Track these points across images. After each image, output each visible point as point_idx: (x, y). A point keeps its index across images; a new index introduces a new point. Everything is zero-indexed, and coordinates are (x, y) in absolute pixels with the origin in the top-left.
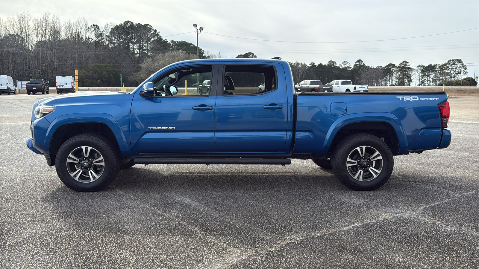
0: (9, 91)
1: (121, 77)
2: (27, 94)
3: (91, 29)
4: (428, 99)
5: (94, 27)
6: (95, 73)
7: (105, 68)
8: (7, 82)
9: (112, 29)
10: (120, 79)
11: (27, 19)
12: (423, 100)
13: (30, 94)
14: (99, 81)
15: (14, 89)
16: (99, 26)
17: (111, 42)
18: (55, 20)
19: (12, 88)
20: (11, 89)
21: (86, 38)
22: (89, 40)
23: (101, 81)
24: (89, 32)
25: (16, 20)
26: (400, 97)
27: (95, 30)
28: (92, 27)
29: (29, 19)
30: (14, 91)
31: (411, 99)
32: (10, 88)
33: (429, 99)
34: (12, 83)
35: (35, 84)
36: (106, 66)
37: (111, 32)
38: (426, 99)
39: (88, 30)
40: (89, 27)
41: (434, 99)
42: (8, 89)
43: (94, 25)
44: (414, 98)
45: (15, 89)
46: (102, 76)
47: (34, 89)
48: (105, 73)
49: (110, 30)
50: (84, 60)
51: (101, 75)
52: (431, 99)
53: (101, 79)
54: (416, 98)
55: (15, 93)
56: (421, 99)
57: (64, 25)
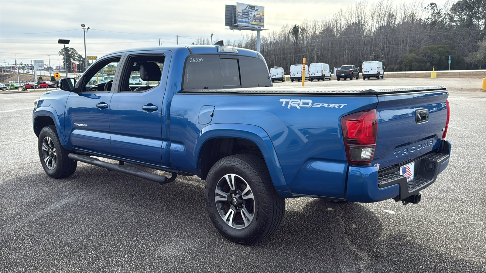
0: (323, 78)
1: (450, 59)
2: (337, 80)
3: (428, 8)
4: (326, 105)
5: (432, 6)
6: (425, 56)
7: (437, 50)
8: (322, 70)
9: (453, 5)
10: (448, 61)
11: (364, 6)
12: (317, 106)
13: (340, 79)
14: (428, 64)
15: (329, 76)
16: (436, 4)
17: (452, 20)
18: (390, 4)
19: (328, 74)
20: (326, 76)
21: (425, 19)
22: (428, 21)
23: (430, 64)
24: (426, 12)
25: (355, 9)
26: (284, 101)
27: (432, 9)
28: (429, 6)
29: (365, 7)
30: (329, 78)
31: (299, 105)
32: (324, 75)
33: (329, 106)
34: (328, 70)
35: (344, 71)
36: (438, 48)
37: (452, 9)
38: (324, 104)
39: (425, 10)
40: (426, 6)
41: (337, 106)
42: (322, 76)
43: (431, 4)
44: (304, 103)
45: (331, 76)
46: (433, 58)
47: (343, 76)
48: (436, 55)
49: (451, 7)
50: (416, 43)
51: (431, 58)
52: (332, 106)
53: (431, 62)
54: (308, 103)
55: (330, 80)
56: (315, 104)
57: (400, 7)
